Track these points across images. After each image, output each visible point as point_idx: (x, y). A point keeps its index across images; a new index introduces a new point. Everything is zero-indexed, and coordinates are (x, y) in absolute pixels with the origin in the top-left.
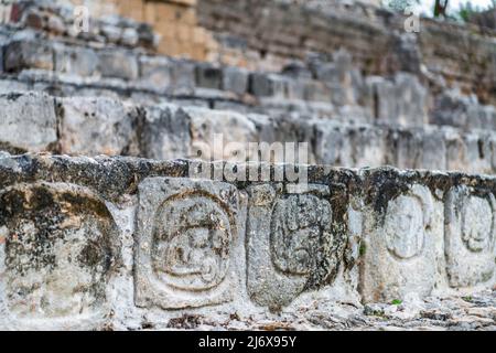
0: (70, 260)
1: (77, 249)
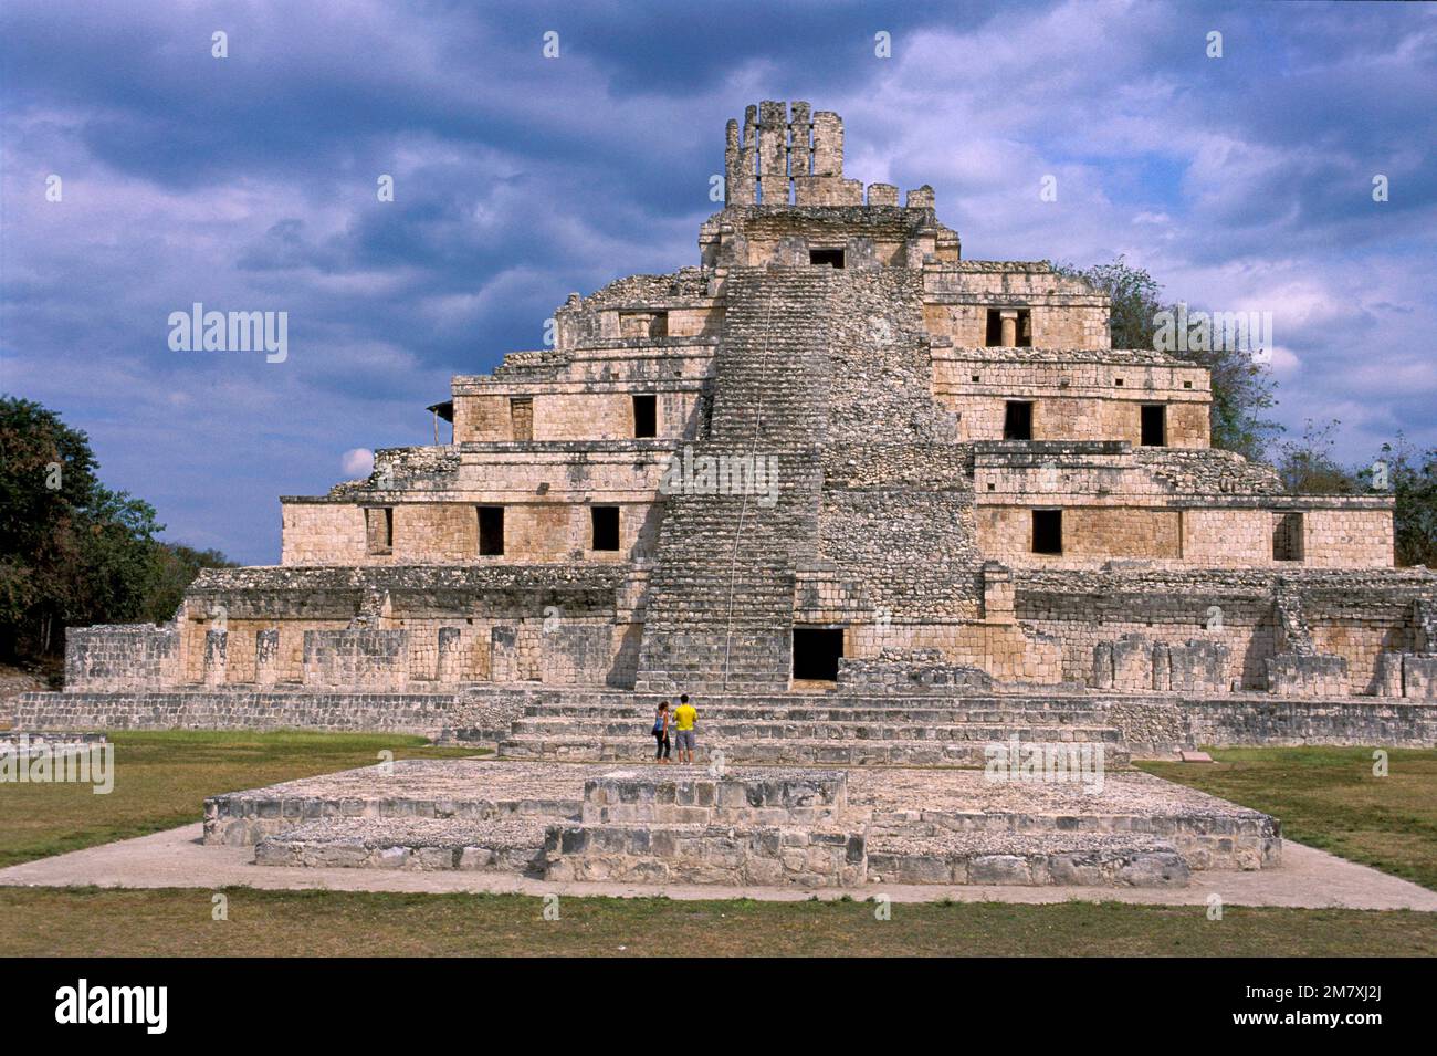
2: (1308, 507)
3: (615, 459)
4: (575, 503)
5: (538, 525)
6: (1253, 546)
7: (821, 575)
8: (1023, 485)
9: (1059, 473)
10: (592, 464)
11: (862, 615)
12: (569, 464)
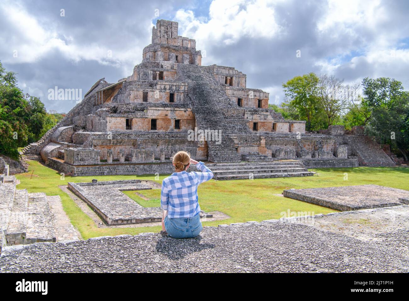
2: (294, 123)
3: (180, 110)
4: (172, 119)
5: (164, 123)
6: (286, 130)
7: (235, 137)
8: (253, 118)
9: (258, 115)
10: (176, 111)
11: (241, 145)
12: (171, 110)
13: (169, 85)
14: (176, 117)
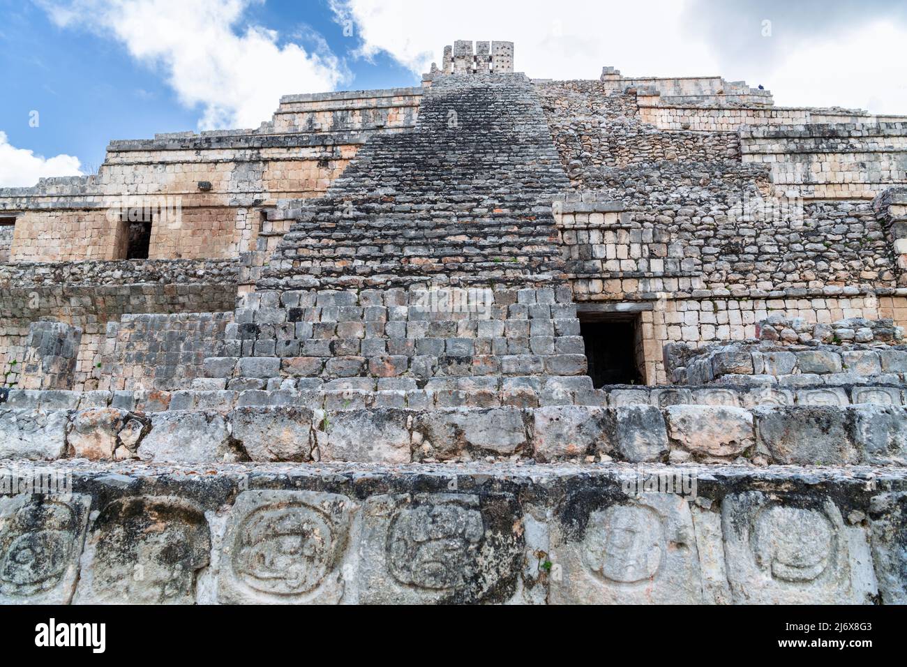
0: (150, 557)
1: (157, 549)
3: (293, 155)
4: (240, 207)
5: (194, 234)
7: (596, 220)
8: (807, 175)
9: (850, 159)
10: (266, 161)
11: (673, 284)
12: (238, 162)
13: (330, 110)
14: (265, 196)
